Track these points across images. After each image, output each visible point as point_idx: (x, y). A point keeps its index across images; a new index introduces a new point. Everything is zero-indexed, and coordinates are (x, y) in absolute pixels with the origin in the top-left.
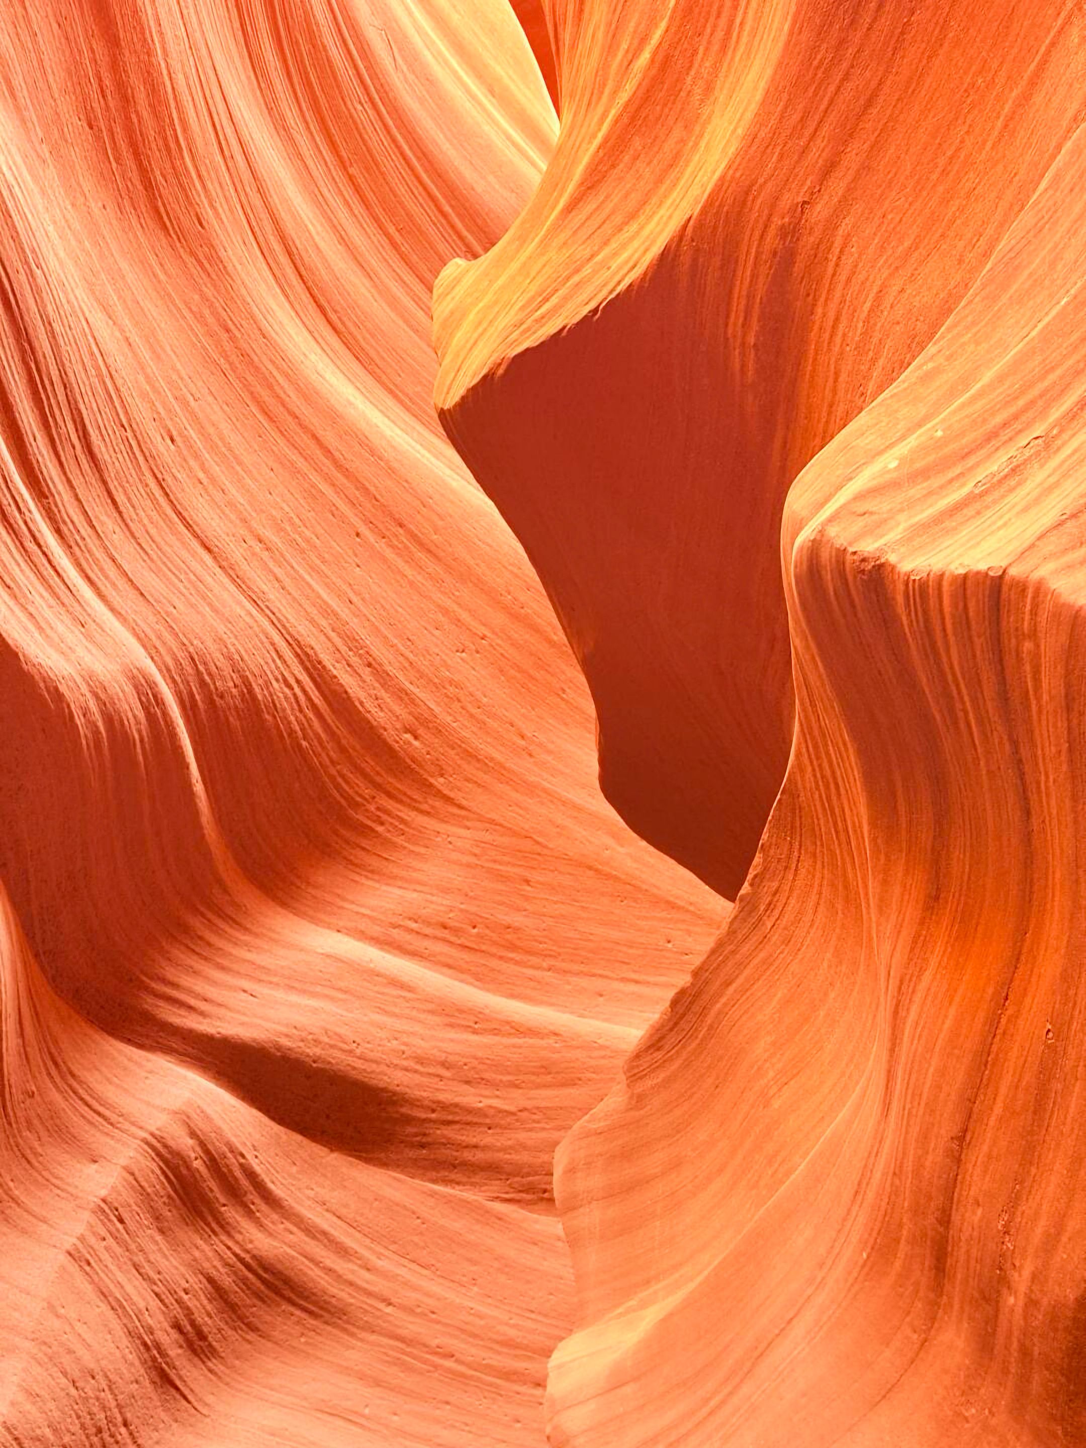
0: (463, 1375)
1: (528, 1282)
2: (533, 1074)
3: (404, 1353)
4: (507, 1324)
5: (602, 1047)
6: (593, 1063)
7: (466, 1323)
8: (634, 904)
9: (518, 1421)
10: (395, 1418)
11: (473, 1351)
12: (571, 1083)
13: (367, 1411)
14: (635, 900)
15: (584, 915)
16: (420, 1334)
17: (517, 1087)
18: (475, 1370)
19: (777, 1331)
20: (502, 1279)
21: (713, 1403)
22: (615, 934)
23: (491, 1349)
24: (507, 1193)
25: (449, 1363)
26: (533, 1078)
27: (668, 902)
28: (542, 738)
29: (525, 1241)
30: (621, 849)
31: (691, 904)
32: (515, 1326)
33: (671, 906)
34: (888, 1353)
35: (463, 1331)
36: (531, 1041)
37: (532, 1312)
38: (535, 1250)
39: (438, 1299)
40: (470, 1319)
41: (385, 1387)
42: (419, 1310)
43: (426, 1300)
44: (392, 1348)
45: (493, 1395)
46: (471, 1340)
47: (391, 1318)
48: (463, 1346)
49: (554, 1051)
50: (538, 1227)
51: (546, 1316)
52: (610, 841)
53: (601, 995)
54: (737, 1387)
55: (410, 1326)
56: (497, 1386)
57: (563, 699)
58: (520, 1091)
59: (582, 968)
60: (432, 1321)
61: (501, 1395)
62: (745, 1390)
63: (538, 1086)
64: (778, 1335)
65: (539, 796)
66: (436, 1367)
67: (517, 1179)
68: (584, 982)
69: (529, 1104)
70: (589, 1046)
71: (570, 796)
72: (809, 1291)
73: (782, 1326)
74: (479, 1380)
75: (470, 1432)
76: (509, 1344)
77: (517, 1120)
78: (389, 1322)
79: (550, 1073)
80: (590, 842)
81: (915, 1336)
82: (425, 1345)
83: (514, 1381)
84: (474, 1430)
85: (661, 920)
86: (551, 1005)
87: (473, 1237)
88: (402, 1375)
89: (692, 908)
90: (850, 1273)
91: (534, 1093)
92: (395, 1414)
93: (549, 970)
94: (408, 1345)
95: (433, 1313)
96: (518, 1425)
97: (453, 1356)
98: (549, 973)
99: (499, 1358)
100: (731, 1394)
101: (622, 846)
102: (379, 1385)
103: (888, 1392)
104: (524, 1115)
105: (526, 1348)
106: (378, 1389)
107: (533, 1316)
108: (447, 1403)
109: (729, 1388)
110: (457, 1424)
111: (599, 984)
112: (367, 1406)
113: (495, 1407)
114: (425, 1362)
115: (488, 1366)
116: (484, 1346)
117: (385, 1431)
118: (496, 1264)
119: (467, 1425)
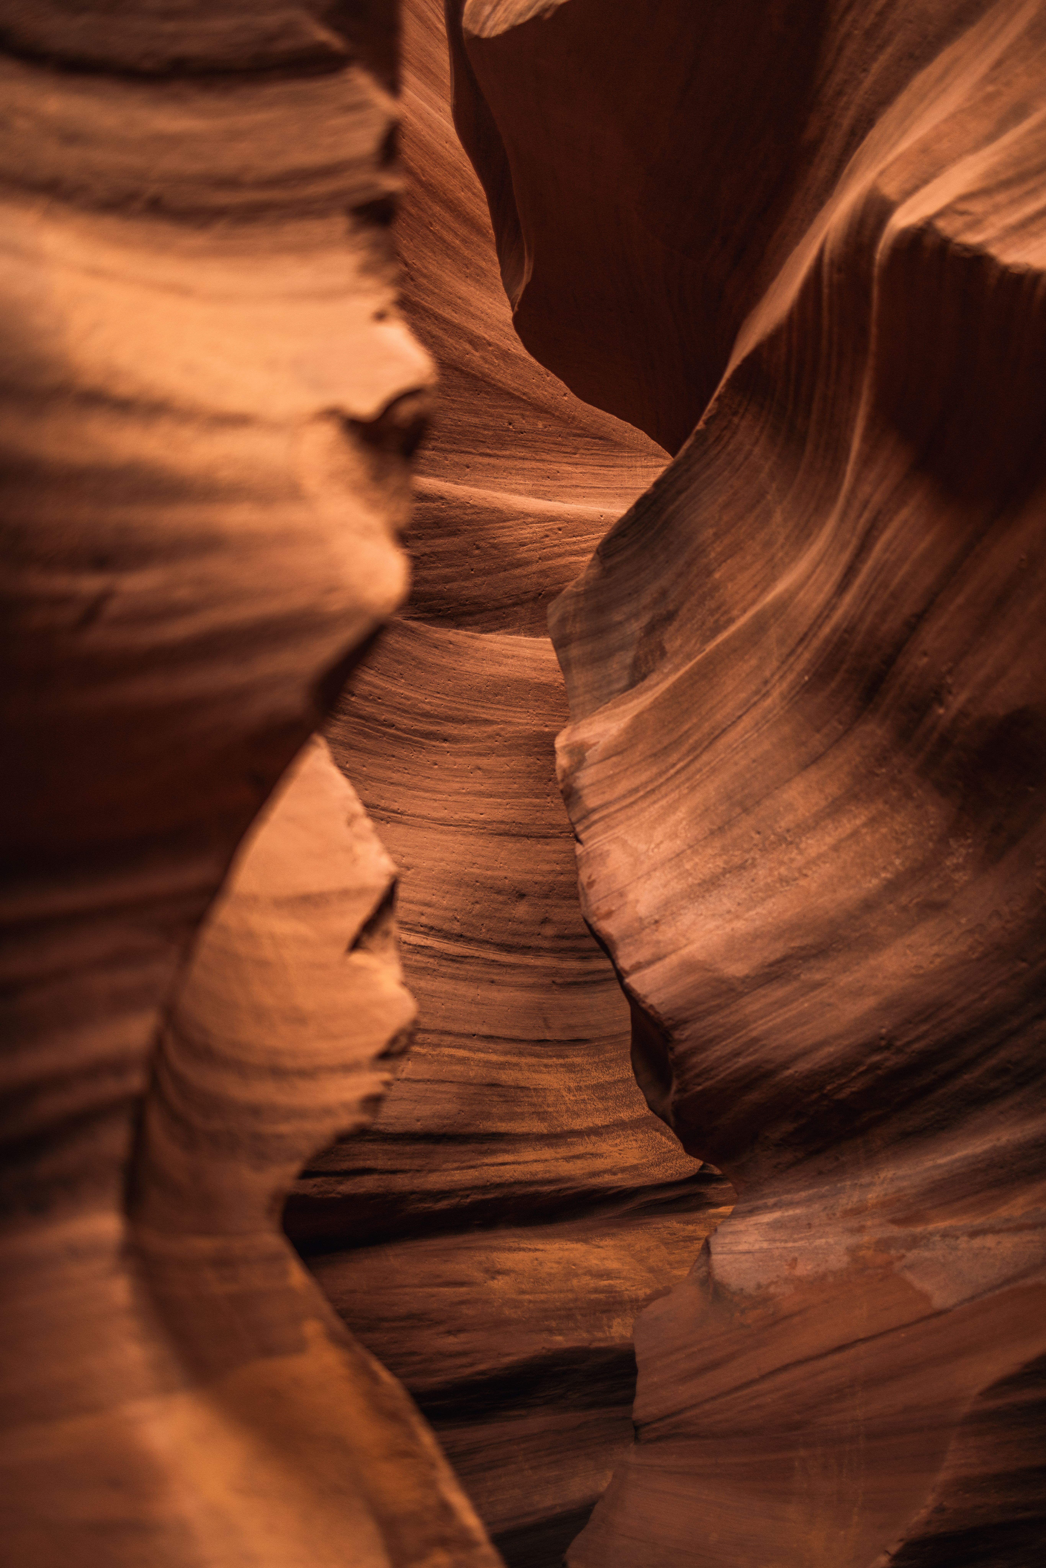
0: (400, 737)
1: (434, 673)
2: (429, 528)
3: (365, 726)
4: (424, 702)
5: (473, 506)
6: (467, 518)
7: (400, 704)
8: (486, 396)
9: (436, 764)
10: (365, 769)
11: (405, 721)
12: (454, 533)
13: (348, 766)
14: (487, 393)
15: (454, 406)
16: (373, 713)
17: (420, 538)
18: (408, 734)
19: (729, 723)
20: (418, 672)
21: (678, 766)
22: (475, 420)
23: (416, 719)
24: (416, 614)
25: (392, 731)
26: (429, 531)
27: (509, 393)
28: (419, 265)
29: (429, 646)
30: (477, 354)
31: (524, 394)
32: (429, 703)
33: (512, 396)
34: (818, 736)
35: (399, 709)
36: (428, 504)
37: (439, 693)
38: (437, 652)
39: (382, 689)
40: (403, 700)
41: (356, 750)
42: (371, 697)
43: (376, 691)
44: (357, 724)
45: (420, 749)
46: (403, 714)
47: (356, 704)
48: (399, 719)
49: (441, 510)
50: (437, 635)
51: (447, 695)
52: (468, 347)
53: (468, 467)
54: (696, 758)
55: (367, 709)
56: (422, 743)
57: (431, 231)
58: (422, 541)
59: (455, 447)
60: (379, 704)
61: (424, 749)
62: (705, 758)
63: (434, 537)
64: (730, 726)
65: (419, 313)
66: (385, 734)
67: (423, 604)
68: (456, 458)
69: (427, 550)
70: (464, 506)
71: (440, 312)
72: (756, 699)
73: (734, 719)
74: (410, 740)
75: (408, 773)
76: (426, 715)
77: (421, 563)
78: (354, 707)
79: (440, 527)
80: (456, 349)
81: (840, 727)
82: (376, 720)
83: (430, 739)
84: (410, 771)
85: (504, 407)
86: (437, 476)
87: (397, 646)
88: (365, 740)
89: (524, 397)
90: (793, 688)
91: (430, 542)
92: (364, 766)
93: (433, 450)
94: (367, 721)
95: (380, 698)
96: (436, 767)
97: (394, 726)
98: (433, 452)
99: (421, 725)
100: (692, 761)
101: (477, 350)
102: (352, 749)
103: (815, 760)
104: (425, 558)
105: (437, 717)
106: (352, 751)
107: (438, 695)
108: (393, 756)
109: (691, 757)
110: (400, 769)
111: (467, 459)
112: (347, 762)
113: (421, 756)
114: (378, 731)
115: (415, 730)
116: (412, 718)
117: (360, 778)
118: (414, 663)
119: (406, 769)
